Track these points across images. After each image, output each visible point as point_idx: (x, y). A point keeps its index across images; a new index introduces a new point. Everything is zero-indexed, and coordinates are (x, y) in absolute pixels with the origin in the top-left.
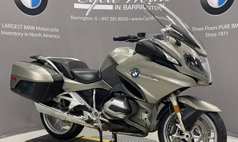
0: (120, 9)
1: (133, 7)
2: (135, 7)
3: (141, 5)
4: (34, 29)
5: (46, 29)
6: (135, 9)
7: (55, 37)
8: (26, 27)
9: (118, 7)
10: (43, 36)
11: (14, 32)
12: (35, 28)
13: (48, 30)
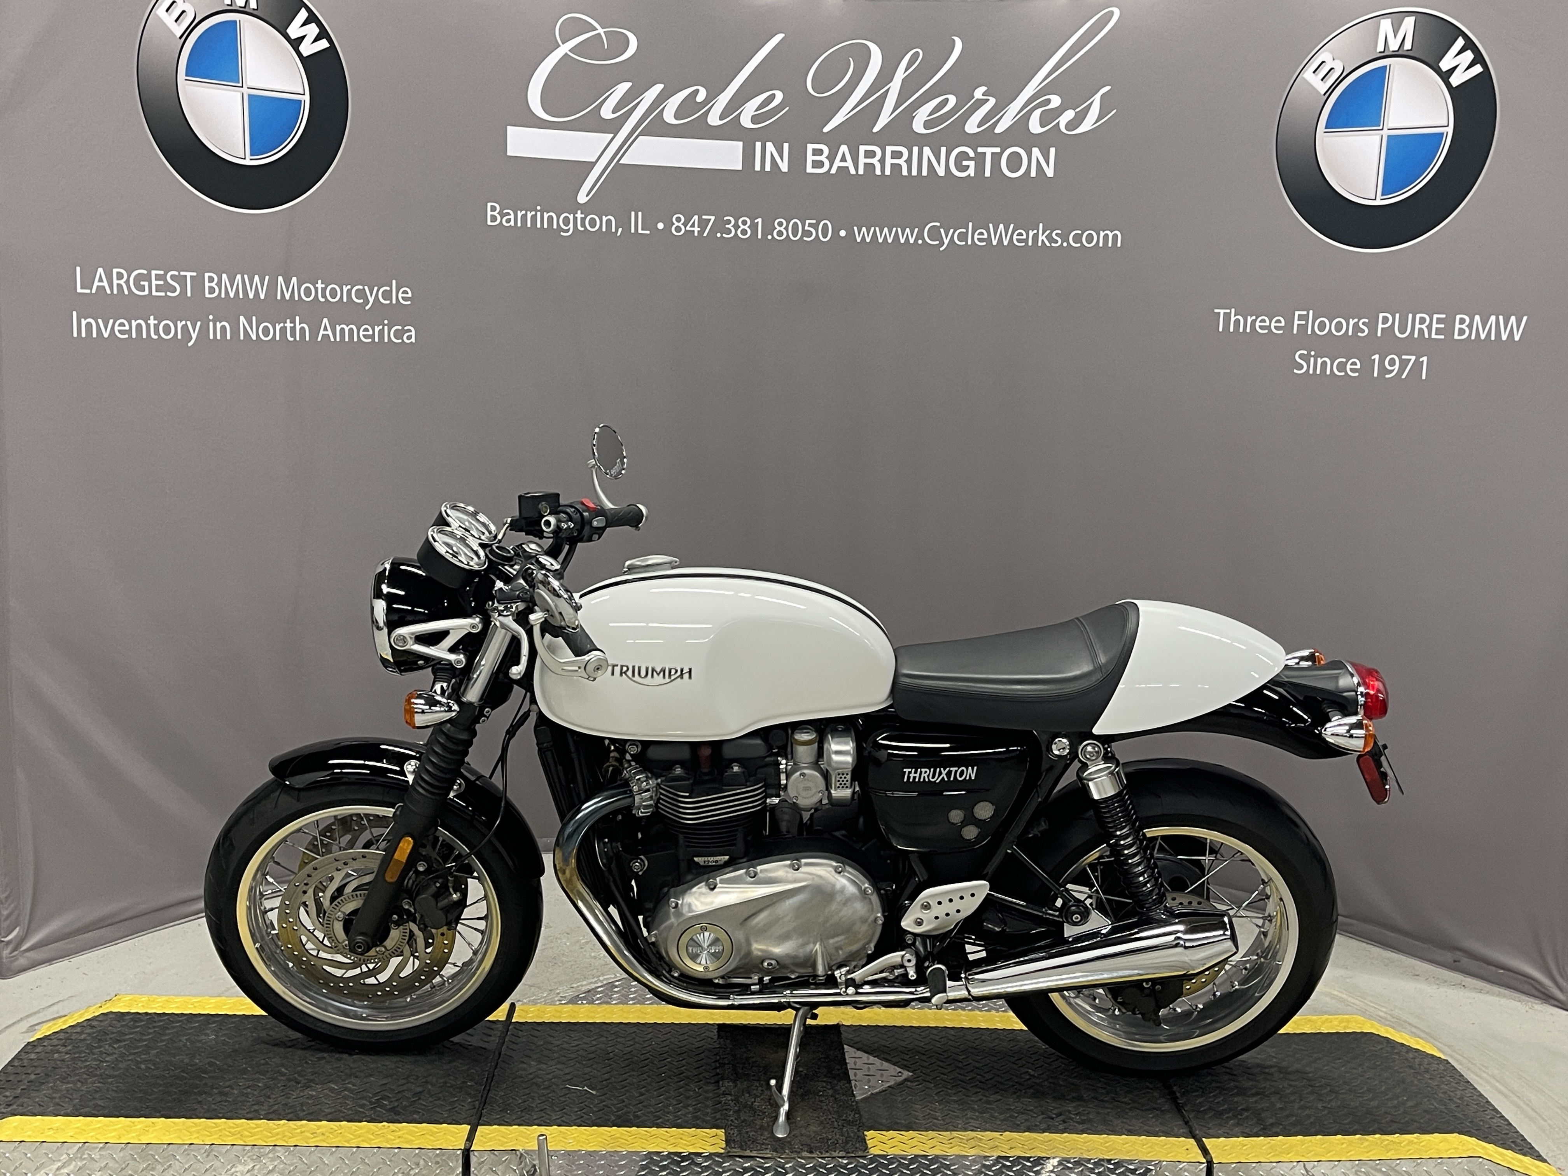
0: (784, 167)
1: (862, 161)
2: (875, 161)
3: (915, 149)
6: (878, 172)
8: (219, 284)
9: (774, 157)
10: (314, 333)
11: (146, 319)
13: (349, 291)
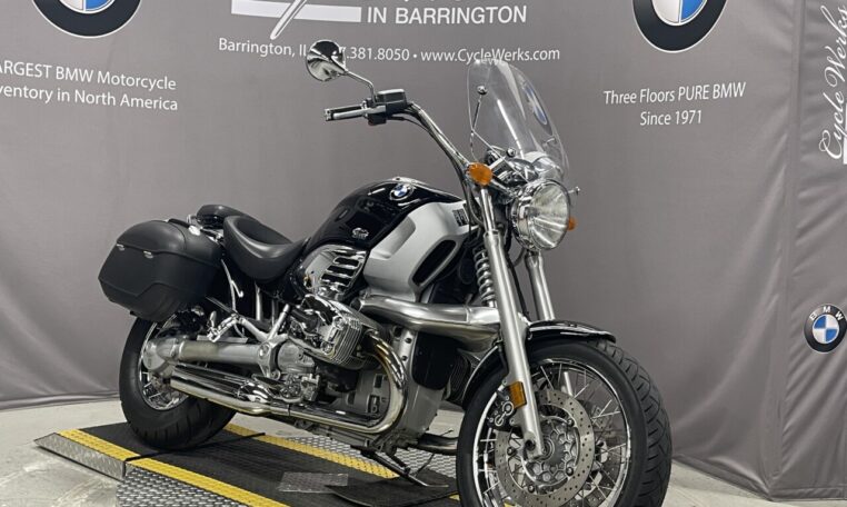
0: (384, 20)
1: (426, 16)
2: (432, 16)
3: (454, 10)
4: (89, 80)
5: (130, 81)
6: (434, 22)
7: (163, 105)
8: (65, 73)
9: (378, 15)
10: (118, 102)
11: (22, 88)
12: (95, 75)
13: (140, 82)
